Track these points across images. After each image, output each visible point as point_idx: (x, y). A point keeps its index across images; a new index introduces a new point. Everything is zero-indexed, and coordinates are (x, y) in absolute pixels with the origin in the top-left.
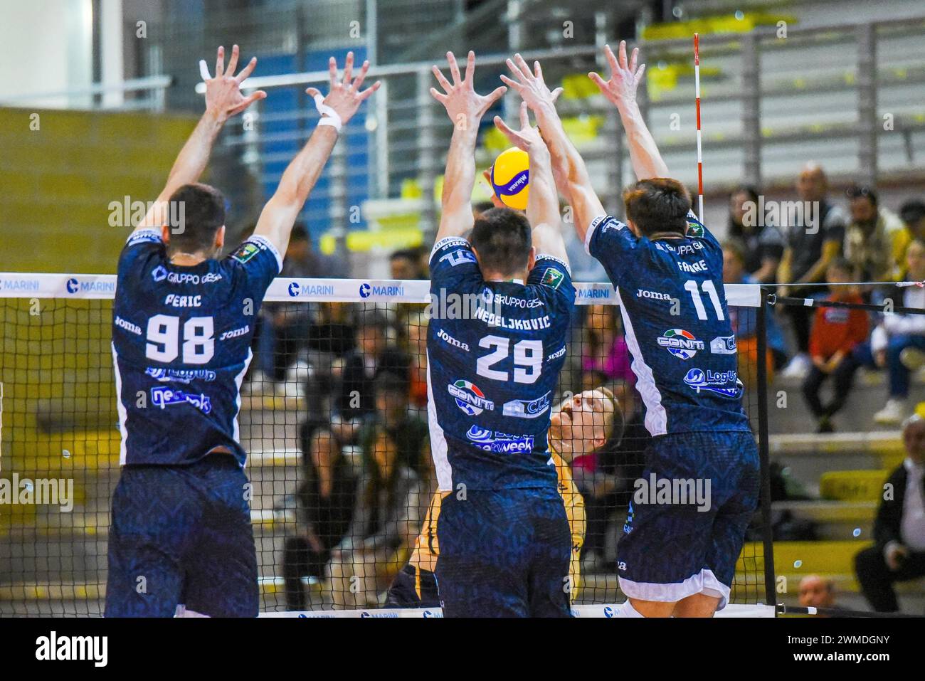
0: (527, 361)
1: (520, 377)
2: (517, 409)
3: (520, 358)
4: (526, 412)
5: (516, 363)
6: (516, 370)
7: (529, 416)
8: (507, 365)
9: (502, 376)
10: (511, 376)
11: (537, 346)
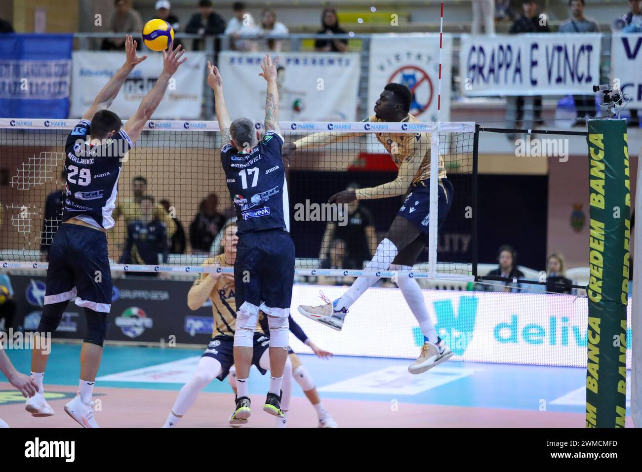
0: (84, 177)
1: (81, 182)
2: (80, 196)
3: (82, 175)
4: (83, 197)
5: (80, 177)
6: (80, 180)
7: (85, 199)
8: (76, 177)
9: (74, 181)
10: (77, 182)
11: (88, 171)
